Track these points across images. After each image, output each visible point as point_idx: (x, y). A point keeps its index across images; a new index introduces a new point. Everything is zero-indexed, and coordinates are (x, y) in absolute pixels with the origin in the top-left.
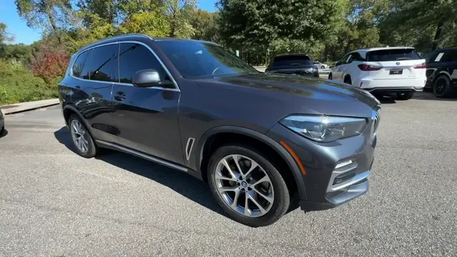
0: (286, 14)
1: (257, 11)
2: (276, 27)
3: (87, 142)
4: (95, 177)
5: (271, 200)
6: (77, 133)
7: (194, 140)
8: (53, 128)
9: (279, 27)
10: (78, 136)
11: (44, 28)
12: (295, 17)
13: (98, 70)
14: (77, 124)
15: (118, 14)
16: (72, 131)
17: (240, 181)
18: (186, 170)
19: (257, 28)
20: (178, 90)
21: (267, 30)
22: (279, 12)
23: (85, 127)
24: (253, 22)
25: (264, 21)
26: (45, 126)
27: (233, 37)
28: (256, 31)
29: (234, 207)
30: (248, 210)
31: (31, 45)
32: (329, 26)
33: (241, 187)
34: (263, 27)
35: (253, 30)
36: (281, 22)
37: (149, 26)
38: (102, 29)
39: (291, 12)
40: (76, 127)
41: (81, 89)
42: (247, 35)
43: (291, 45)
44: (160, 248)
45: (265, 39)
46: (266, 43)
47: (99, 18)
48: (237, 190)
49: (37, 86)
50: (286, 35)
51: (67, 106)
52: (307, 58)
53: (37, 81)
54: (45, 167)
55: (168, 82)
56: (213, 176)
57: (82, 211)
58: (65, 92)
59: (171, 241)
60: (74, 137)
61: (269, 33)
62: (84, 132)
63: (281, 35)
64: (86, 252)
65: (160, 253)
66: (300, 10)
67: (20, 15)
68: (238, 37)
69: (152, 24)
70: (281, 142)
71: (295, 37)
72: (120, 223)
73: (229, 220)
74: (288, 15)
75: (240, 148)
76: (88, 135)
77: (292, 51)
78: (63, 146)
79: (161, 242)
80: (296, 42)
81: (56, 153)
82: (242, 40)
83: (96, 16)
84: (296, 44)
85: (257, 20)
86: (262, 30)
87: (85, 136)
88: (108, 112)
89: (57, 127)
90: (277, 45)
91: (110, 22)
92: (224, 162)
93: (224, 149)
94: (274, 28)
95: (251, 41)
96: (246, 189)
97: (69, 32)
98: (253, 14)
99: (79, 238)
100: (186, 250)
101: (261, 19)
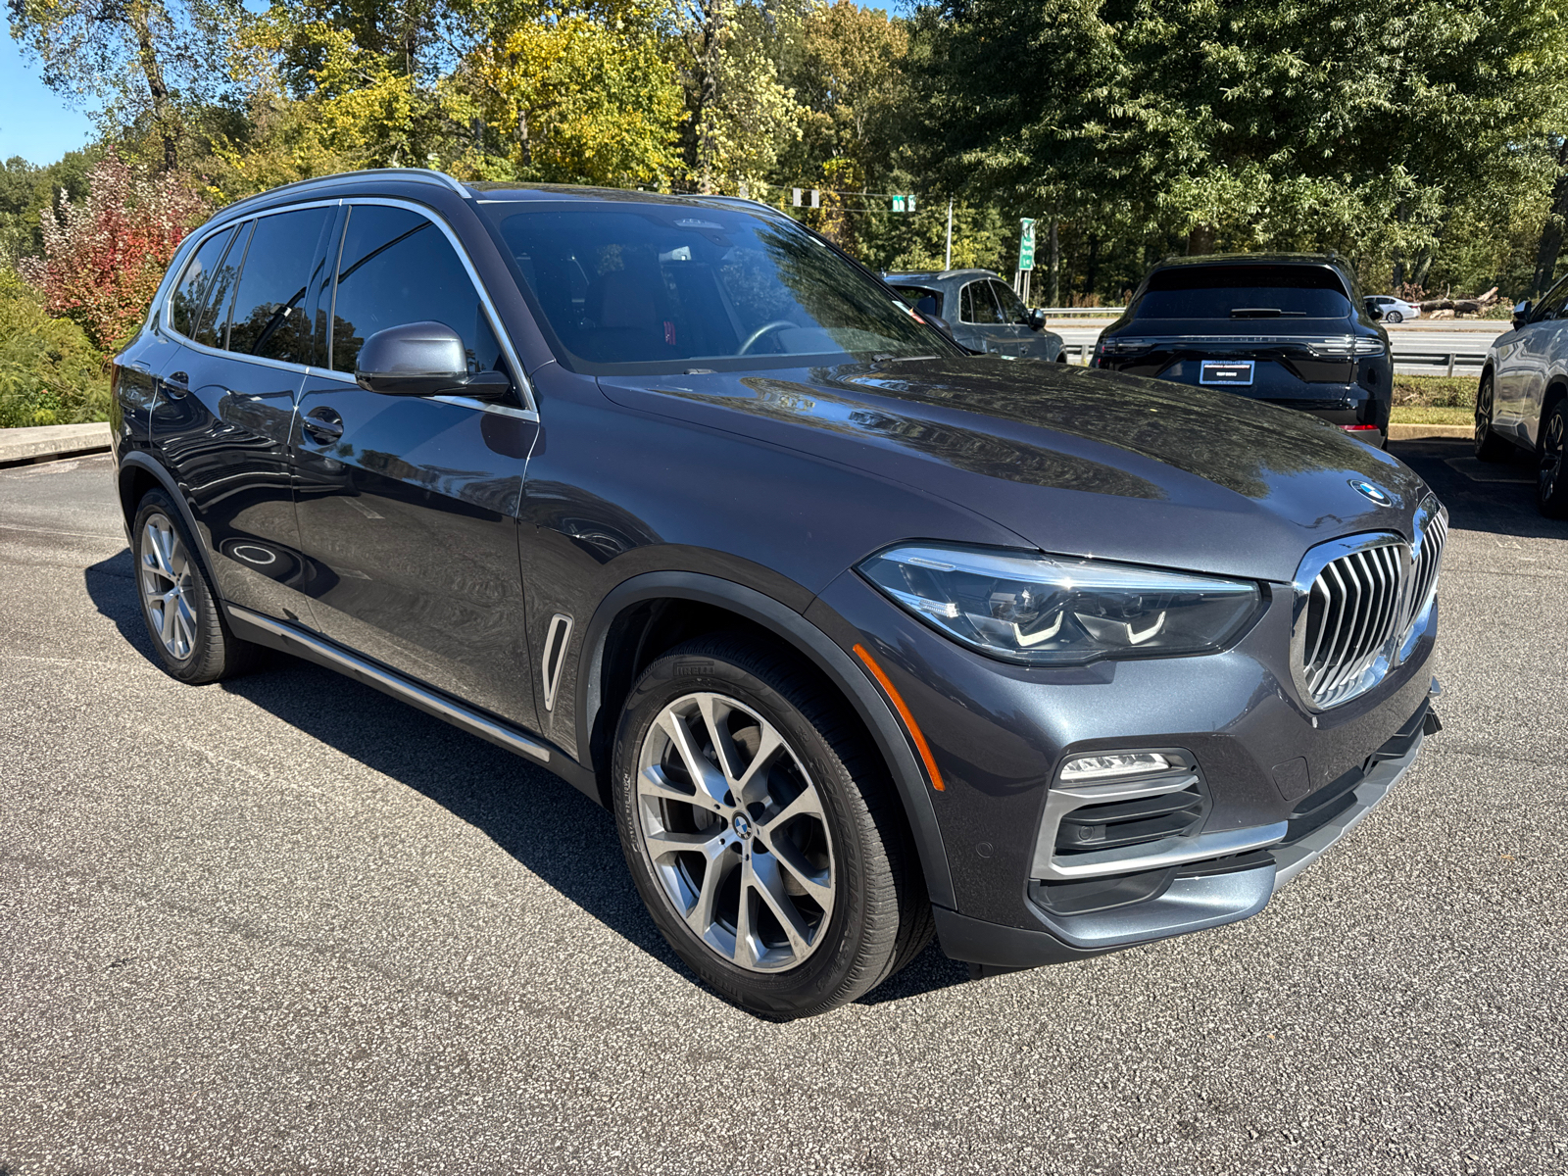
0: (1264, 41)
1: (1104, 30)
2: (1205, 110)
3: (193, 614)
4: (201, 758)
5: (823, 894)
6: (163, 572)
7: (570, 624)
8: (85, 548)
9: (1223, 110)
10: (166, 585)
11: (114, 93)
12: (1314, 61)
13: (291, 304)
14: (165, 534)
15: (441, 31)
16: (146, 566)
17: (726, 812)
18: (543, 754)
19: (1097, 111)
20: (531, 414)
21: (1153, 120)
22: (1226, 37)
23: (190, 549)
24: (1086, 81)
25: (1137, 78)
26: (53, 537)
27: (968, 158)
28: (1093, 128)
29: (698, 922)
30: (750, 939)
31: (54, 171)
32: (1504, 107)
33: (730, 835)
34: (1130, 109)
35: (1076, 122)
36: (1232, 83)
37: (584, 87)
38: (360, 102)
39: (1291, 37)
40: (160, 549)
41: (191, 387)
42: (1049, 149)
43: (1284, 205)
44: (369, 1042)
45: (1138, 168)
46: (1142, 190)
47: (355, 50)
48: (713, 850)
49: (56, 358)
50: (1260, 149)
51: (134, 455)
52: (1332, 282)
53: (59, 334)
54: (24, 705)
55: (500, 380)
56: (628, 782)
57: (119, 880)
58: (134, 395)
59: (420, 1023)
60: (149, 587)
61: (1162, 141)
62: (186, 571)
63: (1229, 151)
64: (102, 1017)
65: (362, 1054)
66: (1338, 24)
67: (18, 33)
68: (996, 160)
69: (598, 78)
70: (858, 649)
71: (1310, 163)
72: (249, 936)
73: (676, 979)
74: (1274, 47)
75: (721, 666)
76: (202, 582)
77: (1285, 239)
78: (110, 626)
79: (381, 1022)
80: (1309, 192)
81: (74, 653)
82: (1018, 173)
83: (343, 43)
84: (1308, 202)
85: (1106, 76)
86: (1124, 123)
87: (188, 583)
88: (299, 497)
89: (100, 549)
90: (1198, 202)
91: (402, 66)
92: (669, 721)
93: (667, 665)
94: (1193, 114)
95: (1063, 176)
96: (747, 847)
97: (218, 113)
98: (1085, 43)
99: (90, 969)
100: (462, 1059)
101: (1124, 70)
